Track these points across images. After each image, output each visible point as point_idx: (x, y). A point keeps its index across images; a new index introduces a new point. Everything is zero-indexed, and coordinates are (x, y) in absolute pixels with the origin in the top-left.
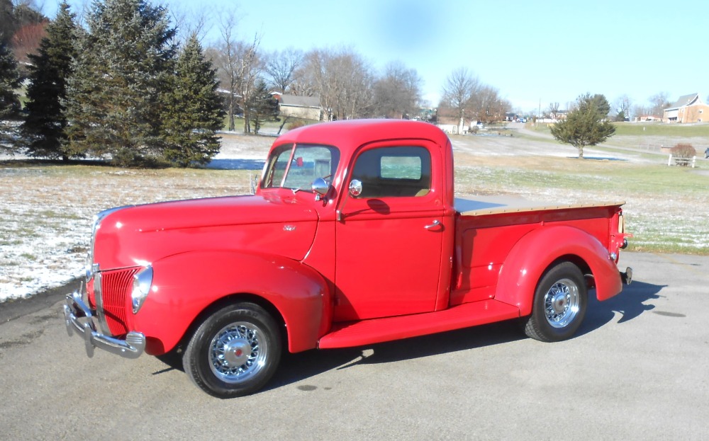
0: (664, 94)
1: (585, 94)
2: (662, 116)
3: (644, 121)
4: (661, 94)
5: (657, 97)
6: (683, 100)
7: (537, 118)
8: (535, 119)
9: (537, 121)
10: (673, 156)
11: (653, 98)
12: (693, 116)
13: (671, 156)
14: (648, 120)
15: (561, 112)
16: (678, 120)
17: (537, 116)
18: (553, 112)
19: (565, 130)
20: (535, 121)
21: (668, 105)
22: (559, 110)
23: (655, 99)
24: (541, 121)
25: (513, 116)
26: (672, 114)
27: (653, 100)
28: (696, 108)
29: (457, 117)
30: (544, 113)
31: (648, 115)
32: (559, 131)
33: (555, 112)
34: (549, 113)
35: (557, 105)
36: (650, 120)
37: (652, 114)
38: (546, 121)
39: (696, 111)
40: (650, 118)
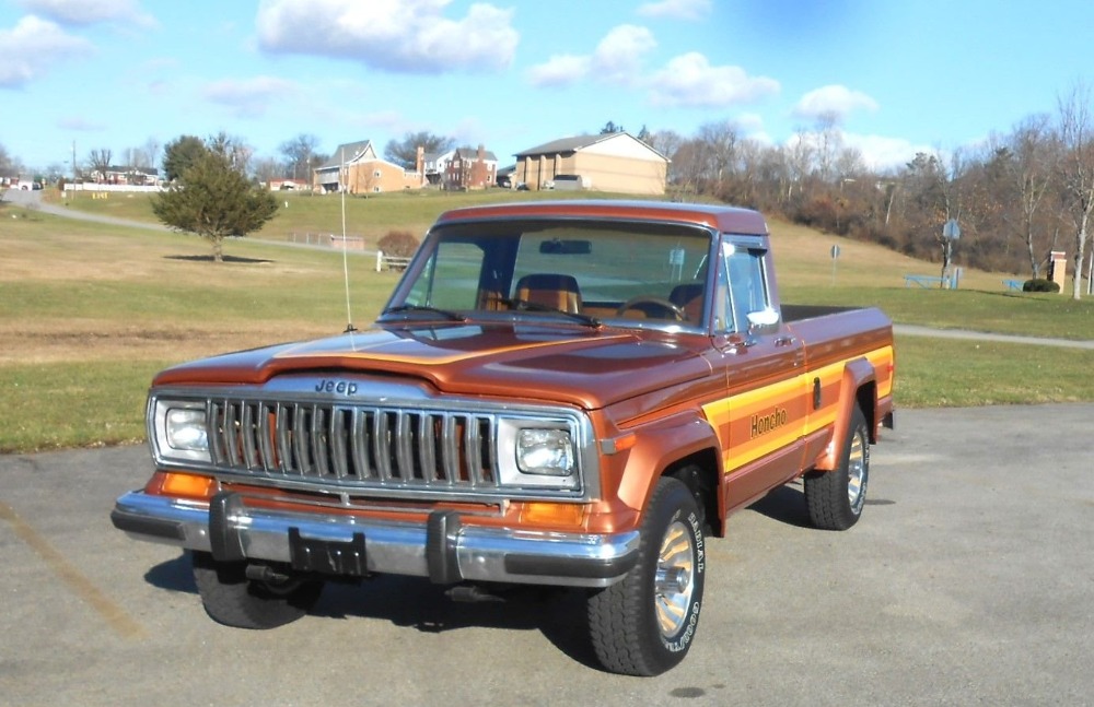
0: (307, 141)
1: (216, 136)
2: (309, 181)
3: (278, 189)
4: (302, 138)
5: (295, 145)
6: (350, 150)
7: (68, 181)
8: (63, 182)
9: (66, 186)
10: (384, 254)
11: (287, 146)
12: (368, 182)
13: (380, 254)
14: (283, 187)
15: (115, 168)
16: (340, 188)
17: (69, 175)
18: (97, 168)
19: (184, 207)
20: (61, 188)
21: (318, 161)
22: (111, 164)
23: (291, 149)
24: (79, 187)
25: (14, 176)
26: (332, 178)
27: (288, 151)
28: (369, 168)
30: (78, 172)
31: (283, 179)
32: (169, 209)
33: (103, 168)
34: (91, 170)
35: (107, 155)
36: (288, 187)
37: (290, 177)
38: (87, 186)
39: (371, 171)
40: (287, 183)
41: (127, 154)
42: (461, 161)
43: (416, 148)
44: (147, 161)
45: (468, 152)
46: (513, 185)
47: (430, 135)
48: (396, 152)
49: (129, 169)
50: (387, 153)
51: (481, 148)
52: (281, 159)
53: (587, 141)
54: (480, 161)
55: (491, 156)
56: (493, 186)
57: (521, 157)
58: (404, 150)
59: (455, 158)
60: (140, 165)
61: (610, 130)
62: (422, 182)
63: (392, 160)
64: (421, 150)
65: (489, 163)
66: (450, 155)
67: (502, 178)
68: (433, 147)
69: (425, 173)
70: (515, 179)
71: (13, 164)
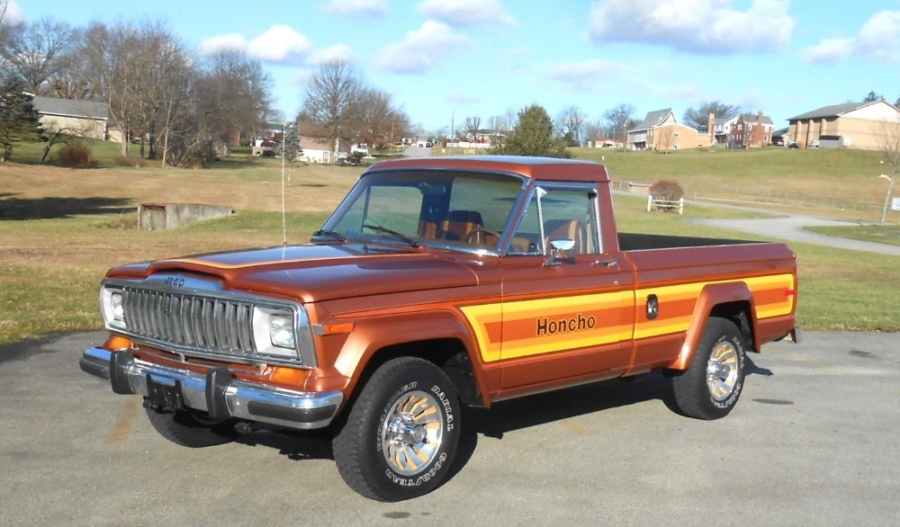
0: (626, 109)
2: (624, 140)
3: (600, 147)
4: (622, 108)
5: (617, 112)
6: (653, 116)
7: (449, 141)
8: (445, 142)
9: (448, 145)
10: (654, 198)
11: (611, 114)
12: (667, 141)
13: (651, 197)
14: (605, 145)
15: (483, 131)
16: (647, 146)
17: (449, 137)
18: (470, 131)
20: (445, 146)
21: (632, 125)
22: (480, 128)
23: (613, 115)
24: (455, 145)
25: (415, 137)
26: (641, 138)
27: (611, 117)
28: (670, 129)
30: (458, 134)
31: (606, 138)
33: (474, 131)
34: (466, 133)
35: (477, 121)
36: (609, 145)
37: (611, 137)
38: (462, 144)
39: (671, 133)
40: (608, 142)
41: (492, 121)
42: (744, 124)
43: (708, 114)
44: (506, 125)
45: (749, 117)
46: (785, 144)
47: (720, 104)
48: (692, 117)
49: (493, 131)
50: (685, 119)
51: (760, 113)
52: (606, 124)
53: (850, 107)
54: (759, 125)
55: (768, 120)
56: (768, 145)
57: (793, 122)
58: (699, 116)
59: (739, 123)
60: (500, 128)
61: (871, 99)
62: (712, 141)
63: (689, 124)
64: (712, 116)
65: (767, 126)
66: (735, 120)
67: (777, 139)
68: (722, 113)
69: (714, 134)
70: (787, 139)
71: (416, 128)
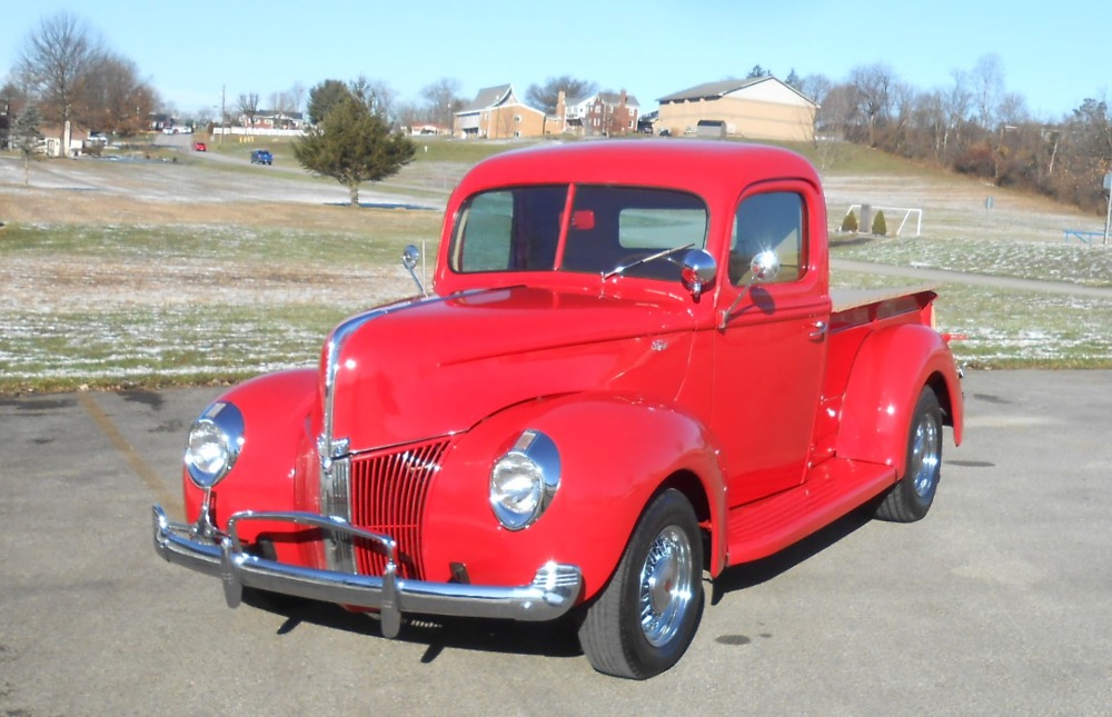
0: (449, 85)
1: (356, 80)
2: (451, 126)
3: (418, 133)
4: (444, 82)
5: (437, 89)
6: (486, 96)
7: (217, 125)
8: (213, 126)
9: (216, 130)
11: (429, 90)
12: (508, 127)
14: (424, 131)
15: (262, 113)
16: (480, 133)
17: (218, 119)
18: (245, 112)
19: (323, 151)
20: (211, 131)
21: (459, 105)
22: (258, 110)
23: (433, 93)
24: (227, 131)
25: (166, 120)
26: (472, 122)
27: (430, 95)
28: (511, 111)
29: (58, 121)
30: (226, 116)
31: (423, 124)
32: (310, 153)
33: (251, 113)
34: (239, 115)
35: (255, 99)
36: (429, 131)
37: (430, 123)
38: (235, 130)
39: (511, 116)
40: (428, 127)
41: (274, 97)
42: (603, 106)
43: (557, 92)
44: (293, 105)
45: (608, 96)
46: (655, 130)
47: (571, 80)
48: (536, 96)
49: (276, 113)
50: (528, 98)
51: (623, 92)
52: (422, 103)
53: (734, 86)
54: (622, 107)
55: (634, 101)
56: (634, 132)
57: (664, 102)
58: (545, 94)
59: (597, 103)
60: (286, 109)
61: (757, 75)
62: (562, 127)
63: (532, 105)
64: (562, 95)
65: (631, 108)
66: (591, 100)
67: (644, 124)
68: (574, 91)
69: (566, 118)
70: (657, 126)
71: (166, 108)
